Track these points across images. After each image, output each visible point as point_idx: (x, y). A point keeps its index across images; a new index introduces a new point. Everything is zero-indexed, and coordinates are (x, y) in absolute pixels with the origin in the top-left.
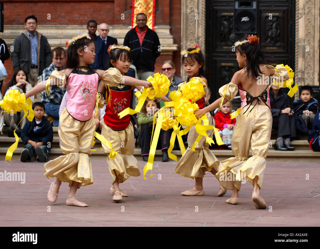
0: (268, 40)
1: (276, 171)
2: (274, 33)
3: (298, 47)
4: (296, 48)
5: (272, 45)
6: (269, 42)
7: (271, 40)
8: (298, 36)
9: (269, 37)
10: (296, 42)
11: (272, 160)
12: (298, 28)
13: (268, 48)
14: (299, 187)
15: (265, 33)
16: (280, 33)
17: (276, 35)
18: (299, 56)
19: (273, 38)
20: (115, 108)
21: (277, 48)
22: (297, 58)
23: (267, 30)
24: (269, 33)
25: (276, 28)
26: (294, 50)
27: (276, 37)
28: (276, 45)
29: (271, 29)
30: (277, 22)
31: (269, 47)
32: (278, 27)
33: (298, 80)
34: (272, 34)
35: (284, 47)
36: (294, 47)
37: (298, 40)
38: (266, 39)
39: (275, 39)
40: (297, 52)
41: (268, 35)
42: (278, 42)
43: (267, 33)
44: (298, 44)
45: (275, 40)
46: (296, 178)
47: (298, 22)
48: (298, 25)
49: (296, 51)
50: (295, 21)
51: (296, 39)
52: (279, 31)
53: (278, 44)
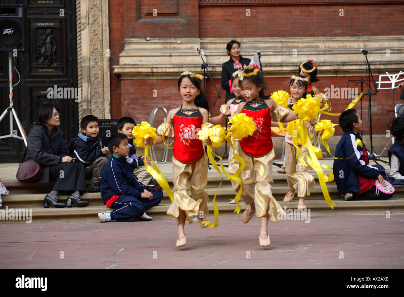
0: (41, 59)
1: (55, 237)
2: (48, 49)
3: (82, 68)
4: (79, 70)
5: (46, 66)
6: (42, 62)
7: (44, 59)
8: (81, 54)
9: (42, 55)
10: (79, 61)
11: (49, 221)
12: (80, 43)
13: (40, 70)
14: (86, 256)
15: (37, 50)
16: (56, 49)
17: (51, 53)
18: (83, 81)
19: (47, 56)
20: (181, 135)
21: (53, 70)
22: (81, 82)
23: (39, 46)
24: (42, 51)
25: (52, 43)
26: (77, 73)
27: (51, 55)
28: (51, 66)
29: (44, 44)
30: (52, 36)
31: (43, 68)
32: (54, 42)
33: (83, 112)
34: (46, 50)
35: (63, 68)
36: (77, 69)
37: (81, 58)
38: (38, 58)
39: (50, 57)
40: (81, 74)
41: (40, 53)
42: (55, 62)
43: (39, 49)
44: (81, 64)
45: (50, 59)
46: (83, 244)
47: (80, 35)
48: (80, 39)
49: (79, 74)
50: (76, 33)
51: (79, 58)
52: (55, 48)
53: (55, 65)
